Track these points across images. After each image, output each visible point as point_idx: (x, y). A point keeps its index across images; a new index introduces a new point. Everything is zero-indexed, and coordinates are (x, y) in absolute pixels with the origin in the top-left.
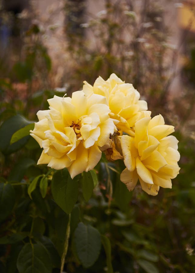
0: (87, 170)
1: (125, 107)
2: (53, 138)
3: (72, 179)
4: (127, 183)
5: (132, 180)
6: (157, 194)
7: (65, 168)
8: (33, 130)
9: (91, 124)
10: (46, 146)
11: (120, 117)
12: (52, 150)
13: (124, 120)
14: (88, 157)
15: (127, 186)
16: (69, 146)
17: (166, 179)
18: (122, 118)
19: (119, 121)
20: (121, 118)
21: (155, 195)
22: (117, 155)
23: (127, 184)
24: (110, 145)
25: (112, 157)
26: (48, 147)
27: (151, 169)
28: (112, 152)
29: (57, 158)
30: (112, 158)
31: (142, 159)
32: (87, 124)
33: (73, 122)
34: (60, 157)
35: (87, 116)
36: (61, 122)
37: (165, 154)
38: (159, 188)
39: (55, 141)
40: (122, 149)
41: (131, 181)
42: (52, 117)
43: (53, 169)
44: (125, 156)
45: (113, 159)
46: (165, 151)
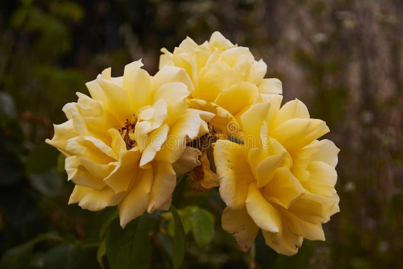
0: (149, 210)
1: (227, 87)
2: (83, 150)
3: (123, 228)
4: (235, 233)
5: (244, 225)
6: (296, 251)
7: (107, 207)
8: (51, 139)
9: (151, 120)
10: (72, 168)
11: (215, 107)
12: (83, 173)
13: (224, 112)
14: (153, 185)
15: (236, 239)
16: (111, 164)
17: (313, 223)
18: (220, 109)
19: (213, 115)
20: (217, 108)
21: (294, 254)
22: (212, 178)
23: (236, 235)
24: (195, 161)
25: (204, 183)
26: (75, 169)
27: (276, 203)
28: (203, 173)
29: (96, 190)
30: (202, 185)
31: (259, 184)
32: (145, 120)
33: (127, 120)
34: (101, 188)
35: (150, 106)
36: (102, 120)
37: (307, 173)
38: (301, 240)
39: (88, 157)
40: (216, 166)
41: (243, 229)
42: (80, 113)
43: (87, 210)
44: (221, 179)
45: (204, 186)
46: (306, 169)
